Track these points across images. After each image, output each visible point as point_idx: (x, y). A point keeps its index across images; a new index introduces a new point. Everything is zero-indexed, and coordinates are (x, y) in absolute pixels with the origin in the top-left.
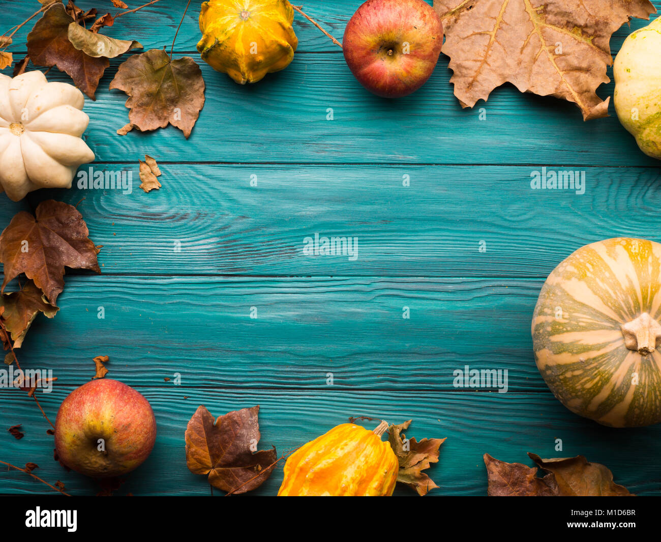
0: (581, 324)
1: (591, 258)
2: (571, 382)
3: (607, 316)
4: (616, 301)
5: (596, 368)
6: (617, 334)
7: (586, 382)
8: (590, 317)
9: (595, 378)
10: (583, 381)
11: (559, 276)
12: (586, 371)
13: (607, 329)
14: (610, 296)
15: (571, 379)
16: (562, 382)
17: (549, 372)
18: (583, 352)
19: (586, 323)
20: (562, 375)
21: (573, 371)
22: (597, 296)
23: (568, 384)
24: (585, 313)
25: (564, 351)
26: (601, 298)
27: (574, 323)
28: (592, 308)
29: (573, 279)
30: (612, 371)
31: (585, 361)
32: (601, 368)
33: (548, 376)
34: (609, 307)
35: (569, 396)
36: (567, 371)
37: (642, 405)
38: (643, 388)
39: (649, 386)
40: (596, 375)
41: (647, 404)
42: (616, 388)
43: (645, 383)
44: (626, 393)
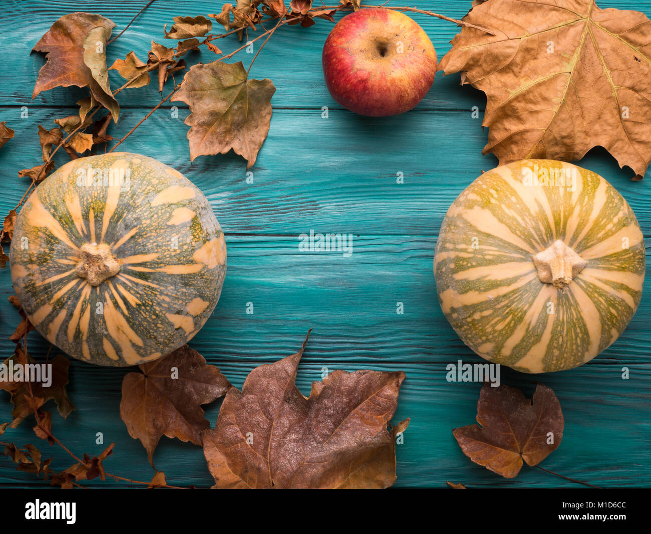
0: (488, 257)
1: (495, 183)
2: (480, 324)
3: (516, 247)
4: (525, 229)
5: (507, 306)
6: (528, 267)
7: (496, 323)
8: (497, 249)
9: (507, 318)
10: (493, 322)
11: (460, 205)
12: (496, 310)
13: (517, 261)
14: (518, 223)
15: (479, 321)
16: (470, 325)
17: (455, 315)
18: (491, 289)
19: (493, 255)
20: (469, 317)
21: (481, 311)
22: (503, 224)
23: (477, 326)
24: (491, 245)
25: (470, 289)
26: (508, 226)
27: (480, 256)
28: (498, 238)
29: (476, 208)
30: (525, 308)
31: (495, 299)
32: (513, 306)
33: (455, 320)
34: (518, 235)
35: (480, 341)
36: (474, 312)
37: (562, 345)
38: (561, 325)
39: (567, 322)
40: (507, 313)
41: (567, 344)
42: (531, 327)
43: (563, 320)
44: (543, 333)
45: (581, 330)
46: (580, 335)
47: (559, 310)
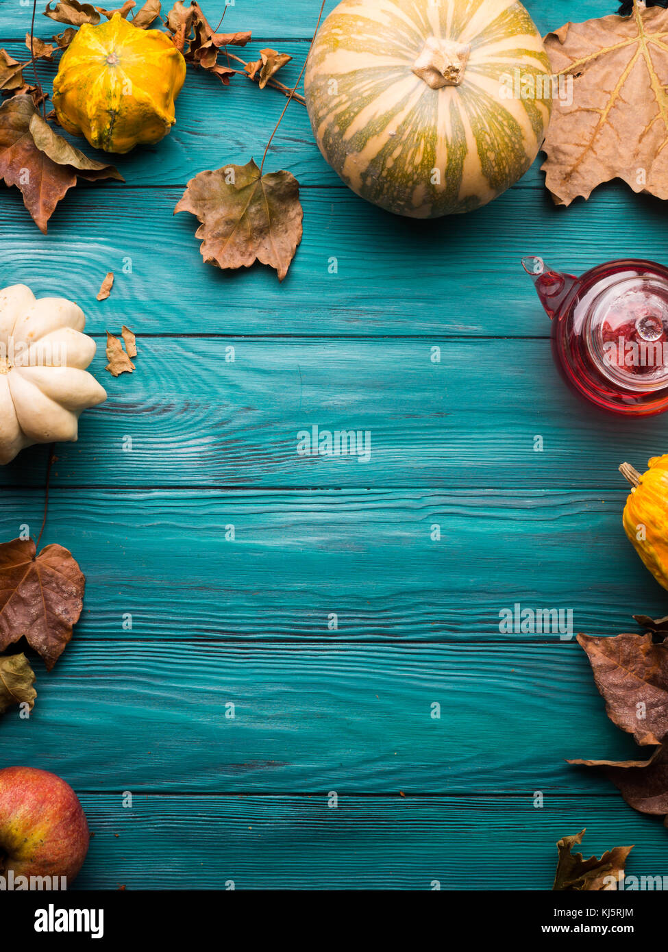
0: (365, 95)
1: (336, 23)
2: (397, 170)
4: (387, 44)
5: (413, 132)
6: (411, 81)
7: (412, 158)
8: (370, 81)
9: (420, 144)
10: (409, 157)
12: (404, 143)
13: (397, 81)
14: (378, 42)
15: (395, 166)
16: (389, 179)
17: (369, 181)
18: (387, 124)
19: (370, 88)
20: (383, 170)
21: (391, 154)
22: (362, 53)
23: (396, 175)
24: (362, 80)
25: (367, 139)
26: (369, 51)
27: (357, 99)
28: (365, 69)
29: (327, 56)
30: (433, 124)
31: (396, 132)
32: (418, 129)
33: (372, 187)
34: (384, 55)
35: (408, 190)
36: (385, 160)
37: (492, 144)
38: (479, 122)
39: (484, 115)
40: (417, 140)
41: (496, 139)
42: (450, 141)
43: (478, 115)
44: (465, 140)
45: (503, 117)
46: (505, 123)
47: (469, 108)
